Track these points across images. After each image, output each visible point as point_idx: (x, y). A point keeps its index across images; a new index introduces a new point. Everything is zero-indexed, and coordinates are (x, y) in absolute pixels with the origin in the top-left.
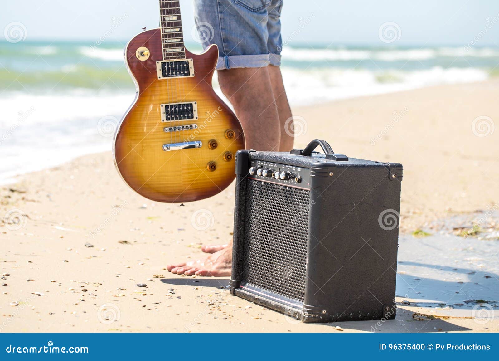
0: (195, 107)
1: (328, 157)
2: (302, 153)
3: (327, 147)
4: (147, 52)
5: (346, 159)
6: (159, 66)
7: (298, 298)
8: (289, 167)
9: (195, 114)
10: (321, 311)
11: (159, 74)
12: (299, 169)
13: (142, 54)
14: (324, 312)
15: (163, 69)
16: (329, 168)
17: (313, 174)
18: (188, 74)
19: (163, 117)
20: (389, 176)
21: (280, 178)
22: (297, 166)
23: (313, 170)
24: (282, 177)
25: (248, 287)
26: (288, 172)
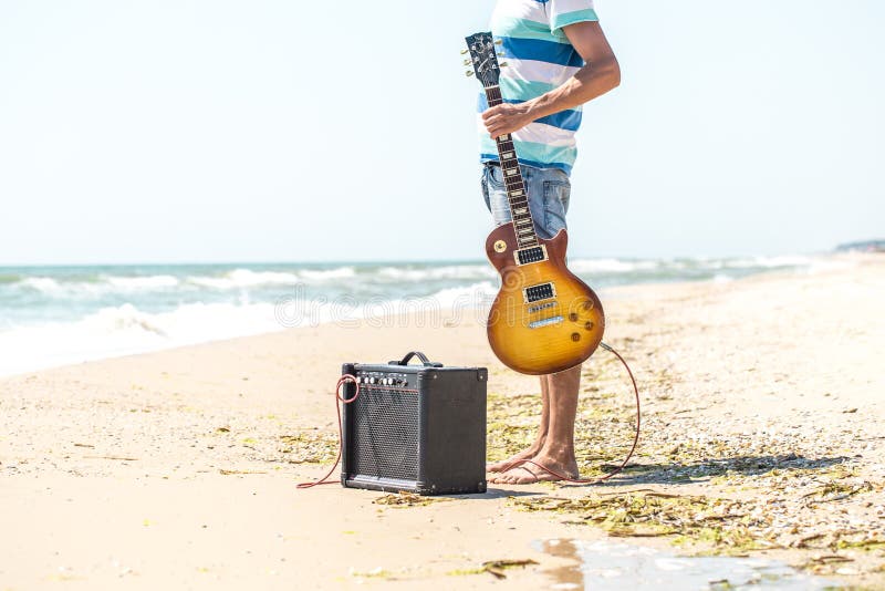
0: (553, 286)
1: (425, 365)
2: (400, 364)
3: (423, 358)
4: (503, 243)
5: (441, 366)
6: (516, 254)
7: (410, 479)
8: (395, 375)
9: (554, 293)
11: (517, 262)
12: (405, 376)
13: (500, 247)
14: (434, 488)
15: (520, 257)
16: (434, 372)
17: (421, 378)
18: (543, 258)
19: (526, 300)
20: (478, 378)
21: (388, 384)
23: (421, 375)
24: (390, 382)
25: (358, 478)
26: (395, 378)
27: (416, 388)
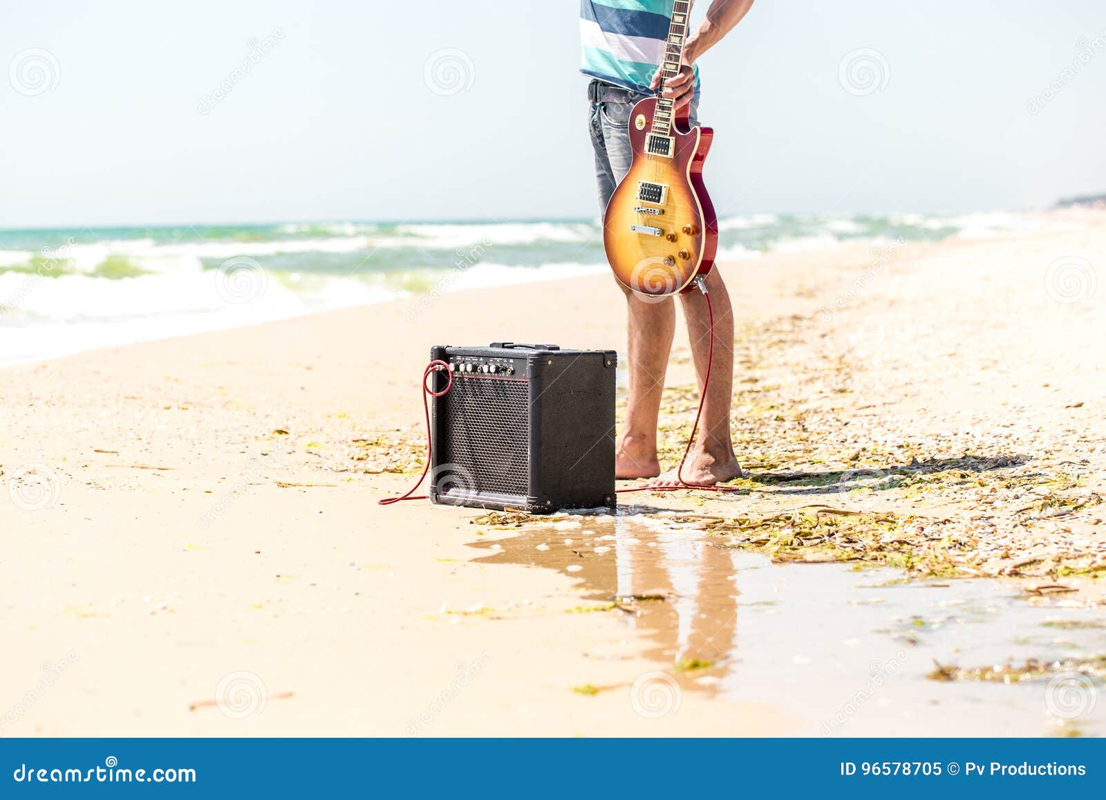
1: (538, 348)
5: (558, 348)
7: (517, 493)
8: (498, 360)
10: (546, 503)
12: (511, 361)
14: (549, 503)
16: (548, 356)
17: (531, 363)
20: (604, 363)
21: (489, 372)
22: (508, 358)
23: (531, 359)
24: (493, 369)
25: (452, 492)
26: (499, 365)
27: (525, 376)
